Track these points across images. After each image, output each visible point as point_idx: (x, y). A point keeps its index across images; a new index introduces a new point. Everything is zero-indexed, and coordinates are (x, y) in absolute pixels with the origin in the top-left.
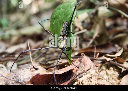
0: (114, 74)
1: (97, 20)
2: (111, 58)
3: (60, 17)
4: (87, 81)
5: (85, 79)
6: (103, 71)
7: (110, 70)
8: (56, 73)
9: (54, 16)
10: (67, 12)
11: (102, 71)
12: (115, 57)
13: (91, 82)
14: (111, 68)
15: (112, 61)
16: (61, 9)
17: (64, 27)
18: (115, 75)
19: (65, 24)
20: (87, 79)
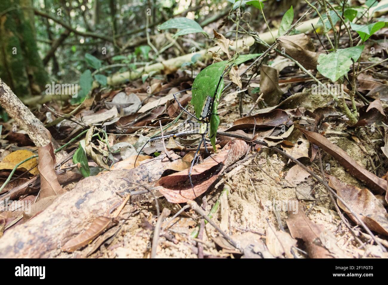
0: (278, 163)
1: (265, 70)
2: (275, 141)
3: (203, 87)
4: (239, 176)
5: (236, 174)
6: (263, 159)
7: (273, 157)
8: (193, 173)
9: (197, 85)
10: (212, 82)
11: (261, 159)
12: (281, 140)
13: (244, 177)
14: (275, 155)
15: (275, 146)
16: (206, 76)
17: (205, 105)
18: (279, 165)
19: (207, 100)
20: (238, 174)
